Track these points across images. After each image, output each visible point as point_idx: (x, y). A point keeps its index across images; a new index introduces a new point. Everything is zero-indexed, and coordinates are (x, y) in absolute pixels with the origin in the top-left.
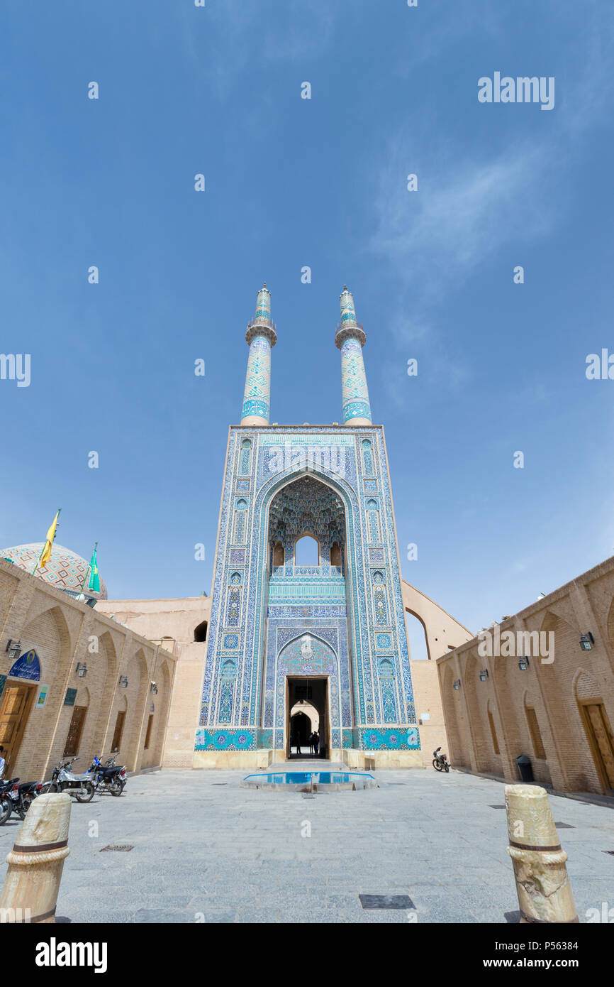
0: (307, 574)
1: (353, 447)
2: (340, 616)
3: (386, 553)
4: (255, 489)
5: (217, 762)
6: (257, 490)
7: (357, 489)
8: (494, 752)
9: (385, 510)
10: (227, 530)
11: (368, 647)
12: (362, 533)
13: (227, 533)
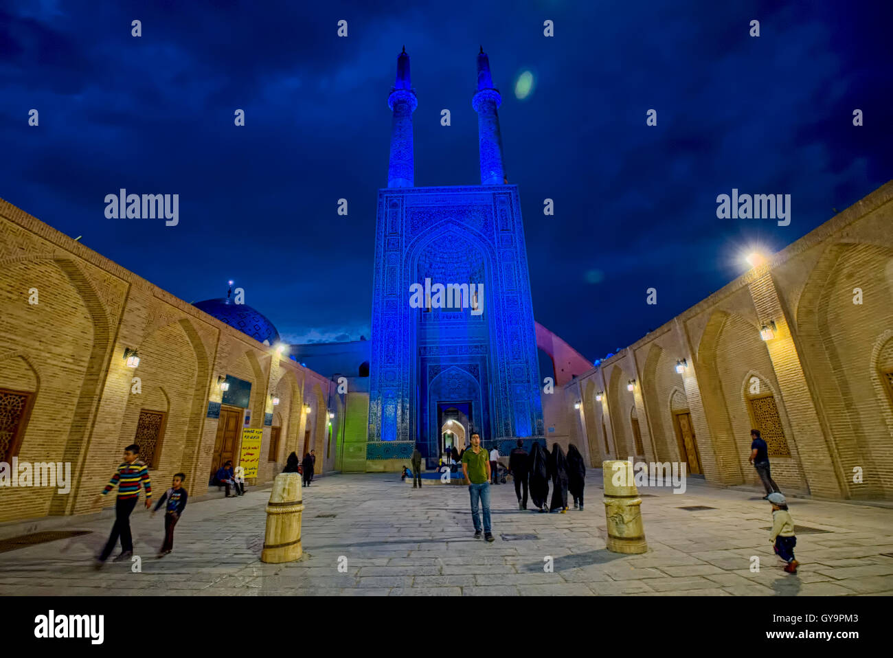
0: (452, 319)
1: (491, 205)
2: (481, 353)
3: (521, 299)
4: (404, 246)
5: (385, 467)
6: (406, 247)
7: (494, 243)
8: (605, 452)
9: (519, 261)
10: (381, 283)
11: (505, 377)
12: (499, 283)
13: (381, 286)
